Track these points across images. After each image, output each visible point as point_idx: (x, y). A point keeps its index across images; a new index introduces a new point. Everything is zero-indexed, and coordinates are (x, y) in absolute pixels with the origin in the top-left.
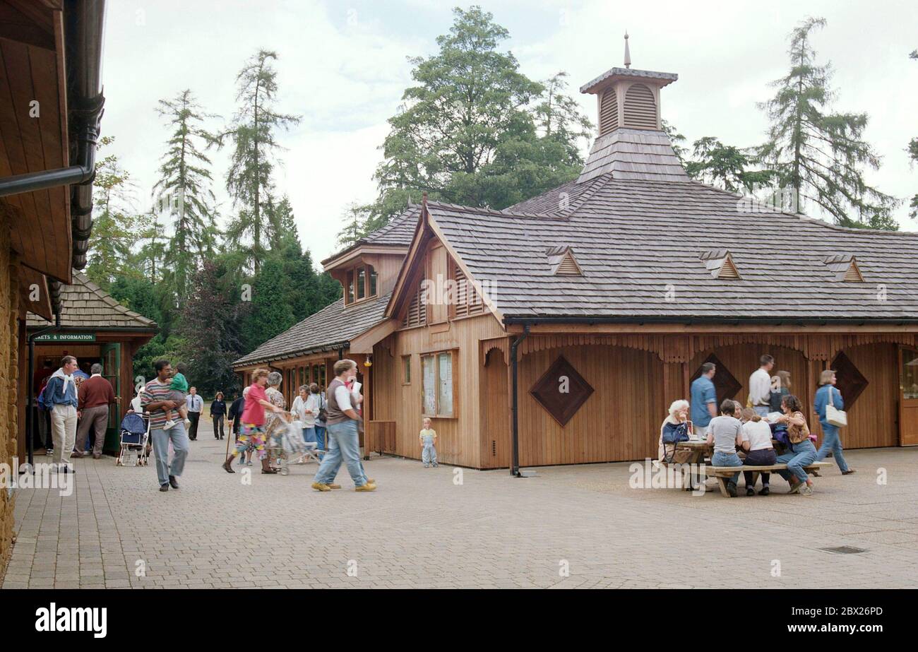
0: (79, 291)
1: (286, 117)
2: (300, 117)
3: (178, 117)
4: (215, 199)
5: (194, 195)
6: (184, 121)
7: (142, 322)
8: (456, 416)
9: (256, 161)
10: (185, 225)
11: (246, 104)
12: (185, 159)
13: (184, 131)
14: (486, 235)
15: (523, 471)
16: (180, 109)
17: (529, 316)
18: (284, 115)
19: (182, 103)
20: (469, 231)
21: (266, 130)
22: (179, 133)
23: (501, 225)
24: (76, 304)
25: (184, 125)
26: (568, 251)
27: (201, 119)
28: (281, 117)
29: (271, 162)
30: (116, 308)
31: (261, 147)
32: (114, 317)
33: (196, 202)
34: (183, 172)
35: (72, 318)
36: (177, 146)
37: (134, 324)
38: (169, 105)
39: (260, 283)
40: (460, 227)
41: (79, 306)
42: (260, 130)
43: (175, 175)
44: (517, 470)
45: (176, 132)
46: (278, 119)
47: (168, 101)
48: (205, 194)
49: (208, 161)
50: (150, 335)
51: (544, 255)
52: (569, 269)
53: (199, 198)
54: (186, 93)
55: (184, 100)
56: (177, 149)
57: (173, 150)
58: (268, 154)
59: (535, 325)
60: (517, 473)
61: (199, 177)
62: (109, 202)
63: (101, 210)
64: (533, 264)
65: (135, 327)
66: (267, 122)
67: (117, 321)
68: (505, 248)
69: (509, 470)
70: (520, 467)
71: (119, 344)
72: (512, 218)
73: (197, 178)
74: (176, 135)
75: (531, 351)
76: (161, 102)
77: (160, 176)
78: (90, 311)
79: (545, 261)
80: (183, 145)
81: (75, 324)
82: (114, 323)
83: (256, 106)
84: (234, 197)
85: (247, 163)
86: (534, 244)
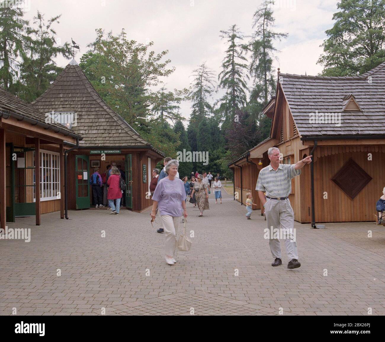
0: (117, 128)
1: (280, 34)
2: (287, 34)
3: (230, 39)
4: (249, 79)
5: (239, 78)
6: (233, 40)
7: (143, 144)
8: (293, 192)
9: (265, 58)
10: (236, 93)
11: (259, 29)
12: (234, 60)
13: (233, 46)
14: (310, 91)
15: (317, 225)
16: (231, 34)
17: (317, 135)
18: (279, 33)
19: (232, 31)
20: (300, 88)
21: (269, 41)
22: (231, 47)
23: (321, 84)
24: (115, 135)
25: (233, 42)
26: (352, 97)
27: (242, 39)
28: (277, 34)
29: (272, 58)
30: (133, 136)
31: (267, 50)
32: (130, 141)
33: (240, 81)
34: (233, 66)
35: (111, 142)
36: (230, 53)
37: (139, 144)
38: (225, 33)
39: (267, 121)
40: (295, 87)
41: (116, 136)
42: (266, 42)
43: (230, 68)
44: (314, 224)
45: (229, 47)
46: (276, 35)
47: (225, 31)
48: (245, 77)
49: (246, 60)
50: (148, 150)
51: (342, 100)
52: (352, 108)
53: (242, 79)
54: (234, 27)
55: (233, 30)
56: (230, 55)
57: (228, 56)
58: (271, 54)
59: (321, 141)
60: (314, 226)
61: (242, 68)
62: (202, 83)
63: (198, 88)
64: (332, 105)
65: (139, 146)
66: (269, 37)
67: (131, 143)
68: (319, 97)
69: (311, 224)
70: (316, 223)
71: (131, 155)
72: (330, 80)
73: (240, 69)
74: (229, 48)
75: (323, 156)
76: (221, 31)
77: (222, 69)
78: (120, 139)
79: (341, 104)
80: (233, 53)
81: (111, 145)
82: (130, 144)
83: (264, 30)
84: (254, 78)
85: (260, 60)
86: (338, 94)
